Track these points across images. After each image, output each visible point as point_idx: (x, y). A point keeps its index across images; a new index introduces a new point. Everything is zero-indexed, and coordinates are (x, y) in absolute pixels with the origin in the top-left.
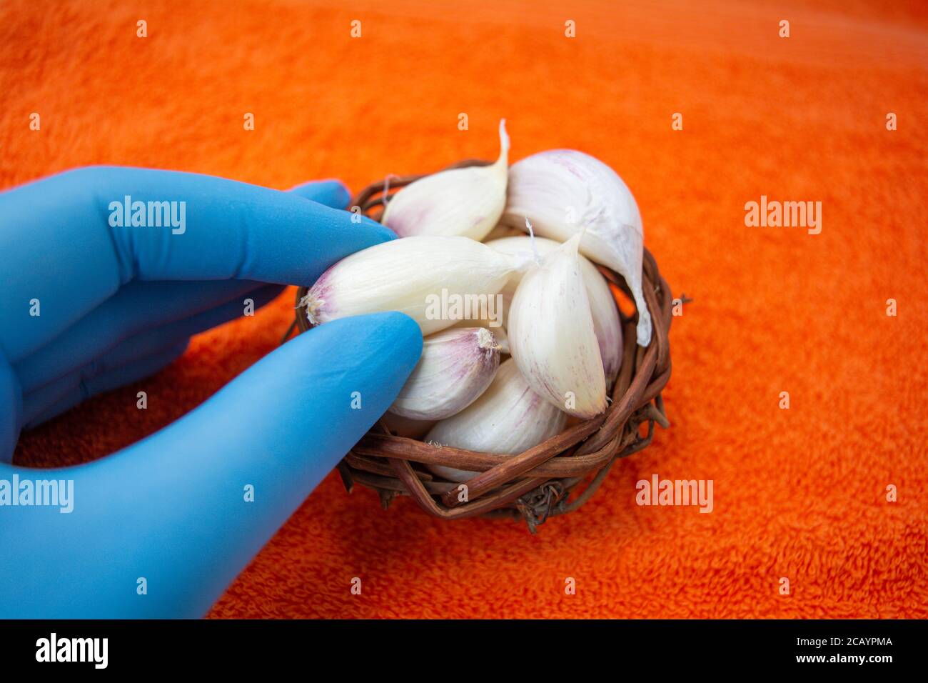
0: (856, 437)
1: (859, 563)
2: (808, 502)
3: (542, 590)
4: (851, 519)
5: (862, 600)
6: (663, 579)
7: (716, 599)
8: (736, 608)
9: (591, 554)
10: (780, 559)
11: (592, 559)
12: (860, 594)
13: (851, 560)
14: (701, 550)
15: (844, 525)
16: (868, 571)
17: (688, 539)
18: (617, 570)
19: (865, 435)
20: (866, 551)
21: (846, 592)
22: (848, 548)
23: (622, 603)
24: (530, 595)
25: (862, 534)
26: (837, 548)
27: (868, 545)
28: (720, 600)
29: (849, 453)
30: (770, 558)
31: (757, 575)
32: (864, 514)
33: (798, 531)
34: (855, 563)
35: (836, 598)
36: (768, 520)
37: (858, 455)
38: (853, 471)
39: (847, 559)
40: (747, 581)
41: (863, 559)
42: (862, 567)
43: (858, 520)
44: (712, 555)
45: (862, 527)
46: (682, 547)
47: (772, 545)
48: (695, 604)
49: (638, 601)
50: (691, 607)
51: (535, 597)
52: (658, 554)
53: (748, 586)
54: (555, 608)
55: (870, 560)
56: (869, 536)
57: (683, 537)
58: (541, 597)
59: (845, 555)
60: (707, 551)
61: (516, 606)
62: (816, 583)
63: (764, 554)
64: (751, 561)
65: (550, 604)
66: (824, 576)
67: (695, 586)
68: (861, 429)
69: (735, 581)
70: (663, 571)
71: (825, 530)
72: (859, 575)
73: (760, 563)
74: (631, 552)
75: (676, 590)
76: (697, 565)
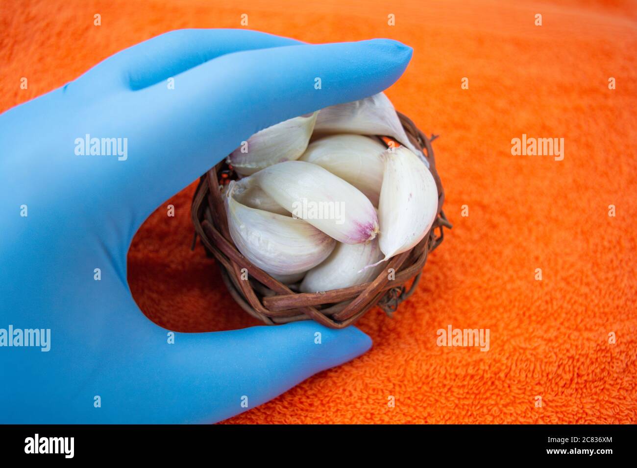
0: (562, 285)
1: (567, 369)
2: (531, 330)
3: (355, 390)
4: (561, 341)
5: (571, 395)
6: (436, 381)
7: (473, 397)
8: (486, 403)
9: (386, 364)
10: (514, 367)
11: (387, 367)
12: (569, 391)
13: (561, 368)
14: (460, 362)
15: (555, 345)
16: (573, 375)
17: (451, 355)
18: (405, 376)
19: (568, 283)
20: (571, 361)
21: (560, 389)
22: (558, 360)
23: (409, 398)
24: (347, 393)
25: (568, 351)
26: (551, 360)
27: (572, 358)
28: (475, 398)
29: (558, 295)
30: (507, 367)
31: (499, 379)
32: (569, 337)
33: (525, 349)
34: (564, 369)
35: (553, 394)
36: (504, 343)
37: (564, 297)
38: (561, 307)
39: (559, 366)
40: (493, 383)
41: (569, 366)
42: (569, 371)
43: (565, 342)
44: (468, 364)
45: (568, 346)
46: (447, 360)
47: (507, 359)
48: (459, 399)
49: (420, 397)
50: (457, 401)
51: (351, 395)
52: (431, 365)
53: (493, 387)
54: (364, 401)
55: (574, 367)
56: (573, 352)
57: (448, 353)
58: (355, 394)
59: (557, 364)
60: (464, 362)
61: (338, 401)
62: (539, 384)
63: (503, 364)
64: (494, 369)
65: (361, 399)
66: (545, 379)
67: (459, 387)
68: (565, 279)
69: (485, 383)
70: (436, 376)
71: (543, 347)
72: (568, 377)
73: (500, 370)
74: (413, 364)
75: (446, 390)
76: (458, 372)
